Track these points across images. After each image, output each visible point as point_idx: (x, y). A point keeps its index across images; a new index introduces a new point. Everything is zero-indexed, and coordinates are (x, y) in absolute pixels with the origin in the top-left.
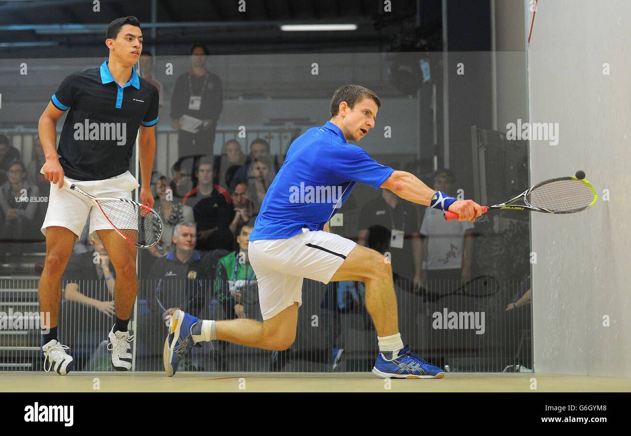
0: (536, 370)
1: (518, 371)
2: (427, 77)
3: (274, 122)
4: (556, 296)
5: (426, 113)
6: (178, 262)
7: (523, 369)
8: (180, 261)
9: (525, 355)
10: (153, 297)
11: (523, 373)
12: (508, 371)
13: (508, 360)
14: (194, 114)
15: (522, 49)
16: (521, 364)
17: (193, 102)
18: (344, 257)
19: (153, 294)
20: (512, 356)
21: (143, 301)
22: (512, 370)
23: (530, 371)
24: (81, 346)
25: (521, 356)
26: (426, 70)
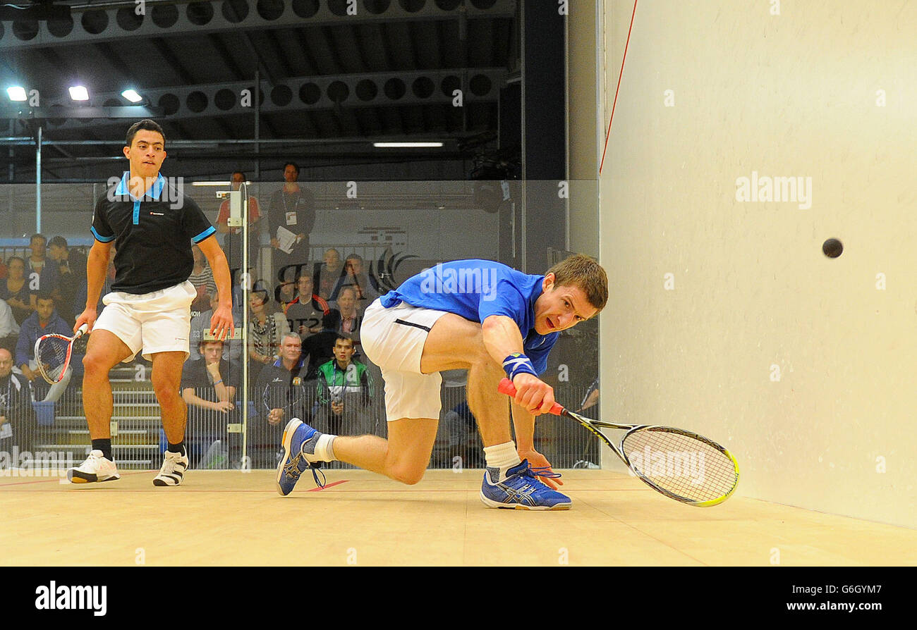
0: (602, 467)
1: (586, 467)
2: (507, 197)
3: (366, 230)
4: (622, 404)
5: (505, 229)
6: (284, 370)
7: (591, 465)
8: (286, 369)
9: (593, 452)
10: (261, 401)
11: (591, 469)
12: (578, 467)
13: (578, 457)
14: (290, 228)
15: (594, 178)
16: (589, 461)
17: (289, 218)
18: (428, 330)
19: (261, 398)
20: (582, 453)
21: (252, 403)
22: (581, 466)
23: (597, 466)
24: (196, 438)
25: (589, 451)
26: (506, 189)
